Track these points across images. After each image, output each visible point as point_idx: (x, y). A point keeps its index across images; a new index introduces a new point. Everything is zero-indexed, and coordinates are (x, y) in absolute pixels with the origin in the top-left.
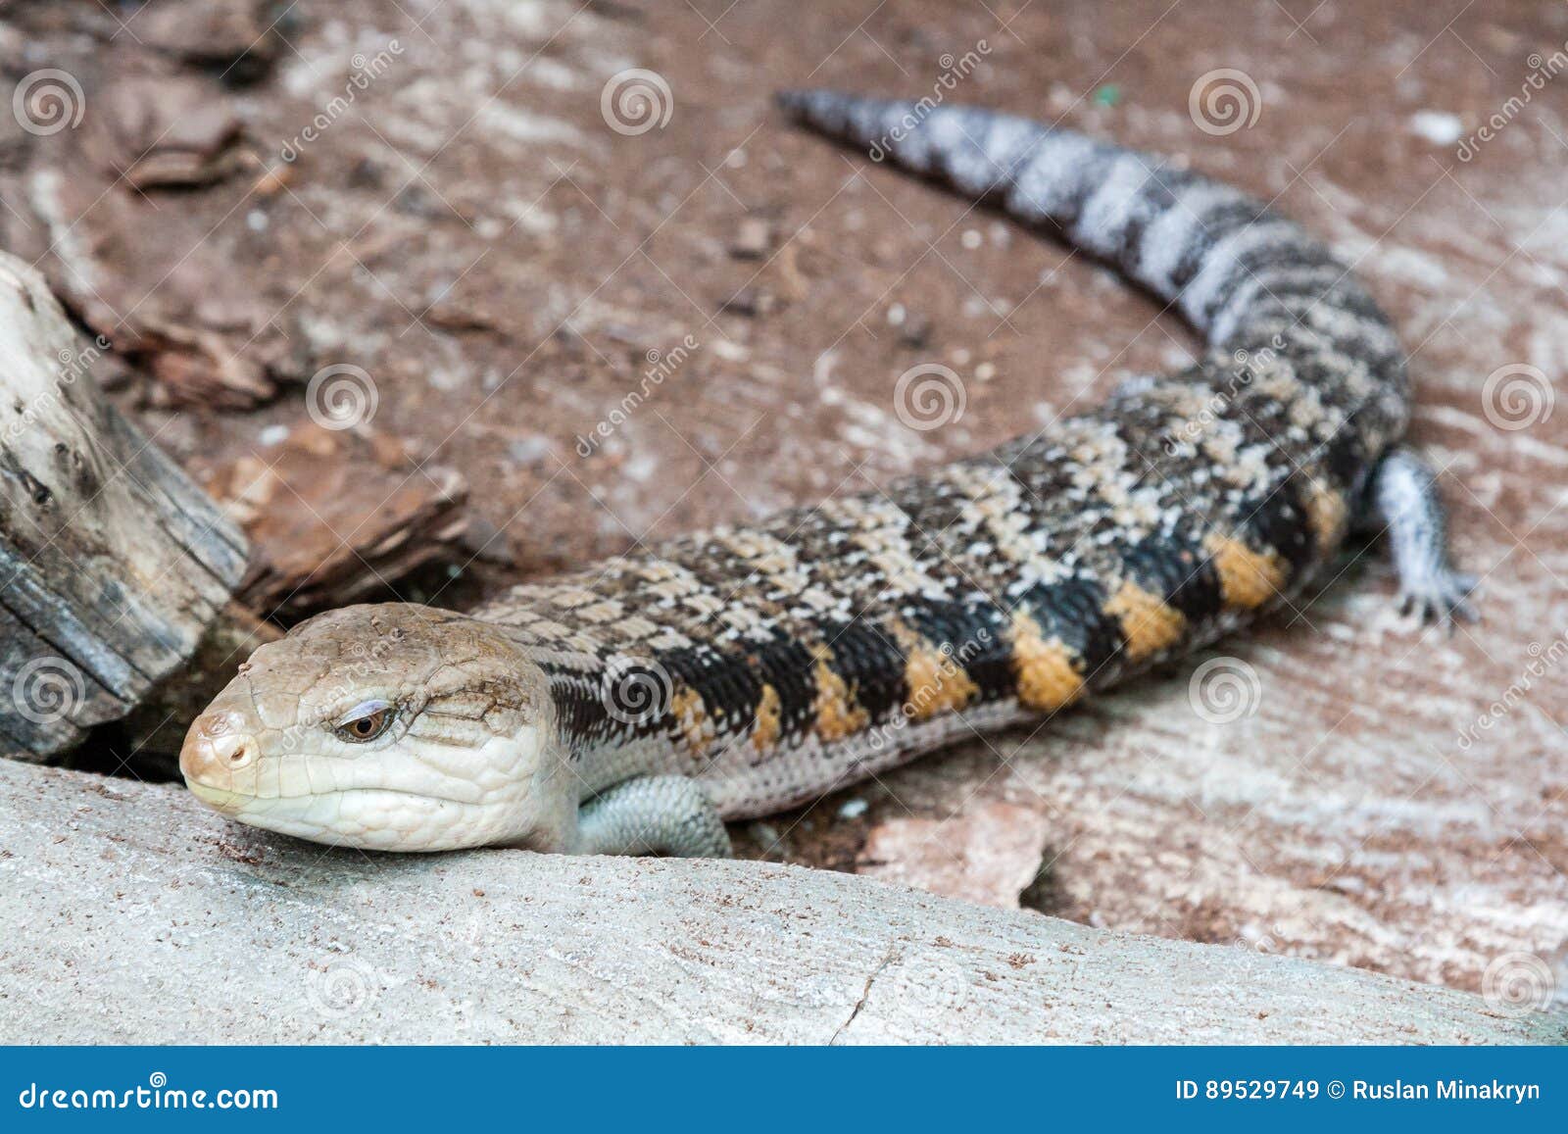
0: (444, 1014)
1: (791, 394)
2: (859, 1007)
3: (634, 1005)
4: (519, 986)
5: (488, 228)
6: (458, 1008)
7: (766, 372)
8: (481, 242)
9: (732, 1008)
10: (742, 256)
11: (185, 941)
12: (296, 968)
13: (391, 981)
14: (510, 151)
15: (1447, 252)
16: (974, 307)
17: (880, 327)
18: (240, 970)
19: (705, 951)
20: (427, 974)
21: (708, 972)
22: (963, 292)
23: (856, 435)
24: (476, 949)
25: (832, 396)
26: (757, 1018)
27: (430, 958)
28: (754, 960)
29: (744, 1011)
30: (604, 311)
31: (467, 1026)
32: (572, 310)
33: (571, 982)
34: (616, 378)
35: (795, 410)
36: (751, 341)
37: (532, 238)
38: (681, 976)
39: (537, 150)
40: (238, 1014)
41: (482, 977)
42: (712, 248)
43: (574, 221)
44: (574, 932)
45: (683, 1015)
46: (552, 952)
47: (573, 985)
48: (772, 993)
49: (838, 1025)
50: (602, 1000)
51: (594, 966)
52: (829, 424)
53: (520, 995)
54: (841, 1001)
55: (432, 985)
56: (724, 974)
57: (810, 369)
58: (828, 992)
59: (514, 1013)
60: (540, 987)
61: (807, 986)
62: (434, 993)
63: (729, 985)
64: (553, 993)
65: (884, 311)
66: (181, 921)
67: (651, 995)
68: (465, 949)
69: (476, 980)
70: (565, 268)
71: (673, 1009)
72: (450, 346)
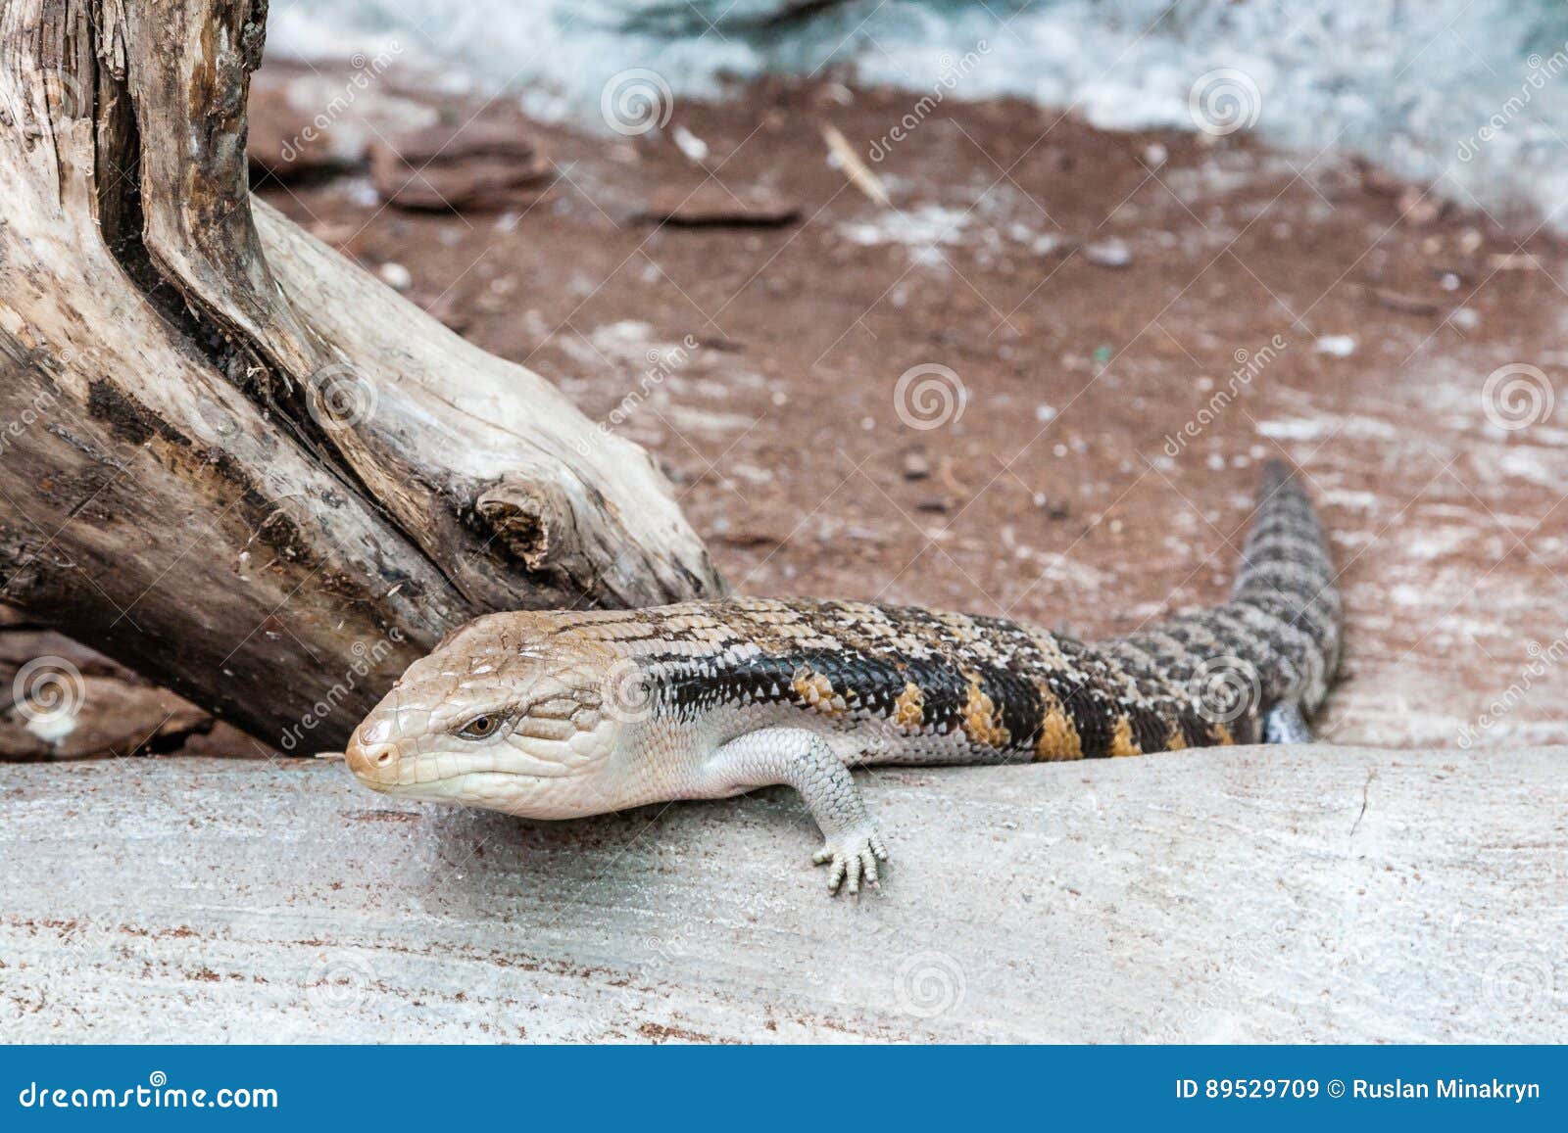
0: (1092, 856)
1: (992, 555)
2: (1365, 806)
3: (1214, 830)
4: (1136, 830)
5: (728, 485)
6: (1099, 850)
7: (970, 544)
8: (728, 493)
9: (1280, 821)
10: (915, 477)
11: (908, 836)
12: (985, 842)
13: (1050, 841)
14: (714, 437)
15: (1383, 416)
16: (1086, 490)
17: (1032, 508)
18: (950, 848)
19: (1250, 791)
20: (1073, 833)
21: (1259, 803)
22: (1075, 481)
23: (1051, 574)
24: (1100, 813)
25: (1024, 552)
26: (1299, 825)
27: (1072, 822)
28: (1284, 791)
29: (1290, 823)
30: (839, 523)
31: (1108, 860)
32: (817, 525)
33: (1172, 822)
34: (871, 561)
35: (1002, 565)
36: (951, 527)
37: (764, 485)
38: (1241, 808)
39: (732, 434)
40: (958, 876)
41: (1110, 828)
42: (891, 476)
43: (784, 472)
44: (1160, 793)
45: (1249, 830)
46: (1151, 806)
47: (1172, 823)
48: (1303, 808)
49: (1354, 820)
50: (1193, 830)
51: (1182, 812)
52: (1029, 570)
53: (1138, 835)
54: (1352, 804)
55: (1078, 839)
56: (1268, 802)
57: (999, 539)
58: (1342, 801)
59: (1137, 847)
60: (1151, 828)
61: (1326, 800)
62: (1080, 844)
63: (1273, 808)
64: (1160, 831)
65: (1030, 497)
66: (901, 824)
67: (1226, 821)
68: (1093, 814)
69: (1107, 832)
70: (796, 498)
71: (1243, 828)
72: (747, 556)
